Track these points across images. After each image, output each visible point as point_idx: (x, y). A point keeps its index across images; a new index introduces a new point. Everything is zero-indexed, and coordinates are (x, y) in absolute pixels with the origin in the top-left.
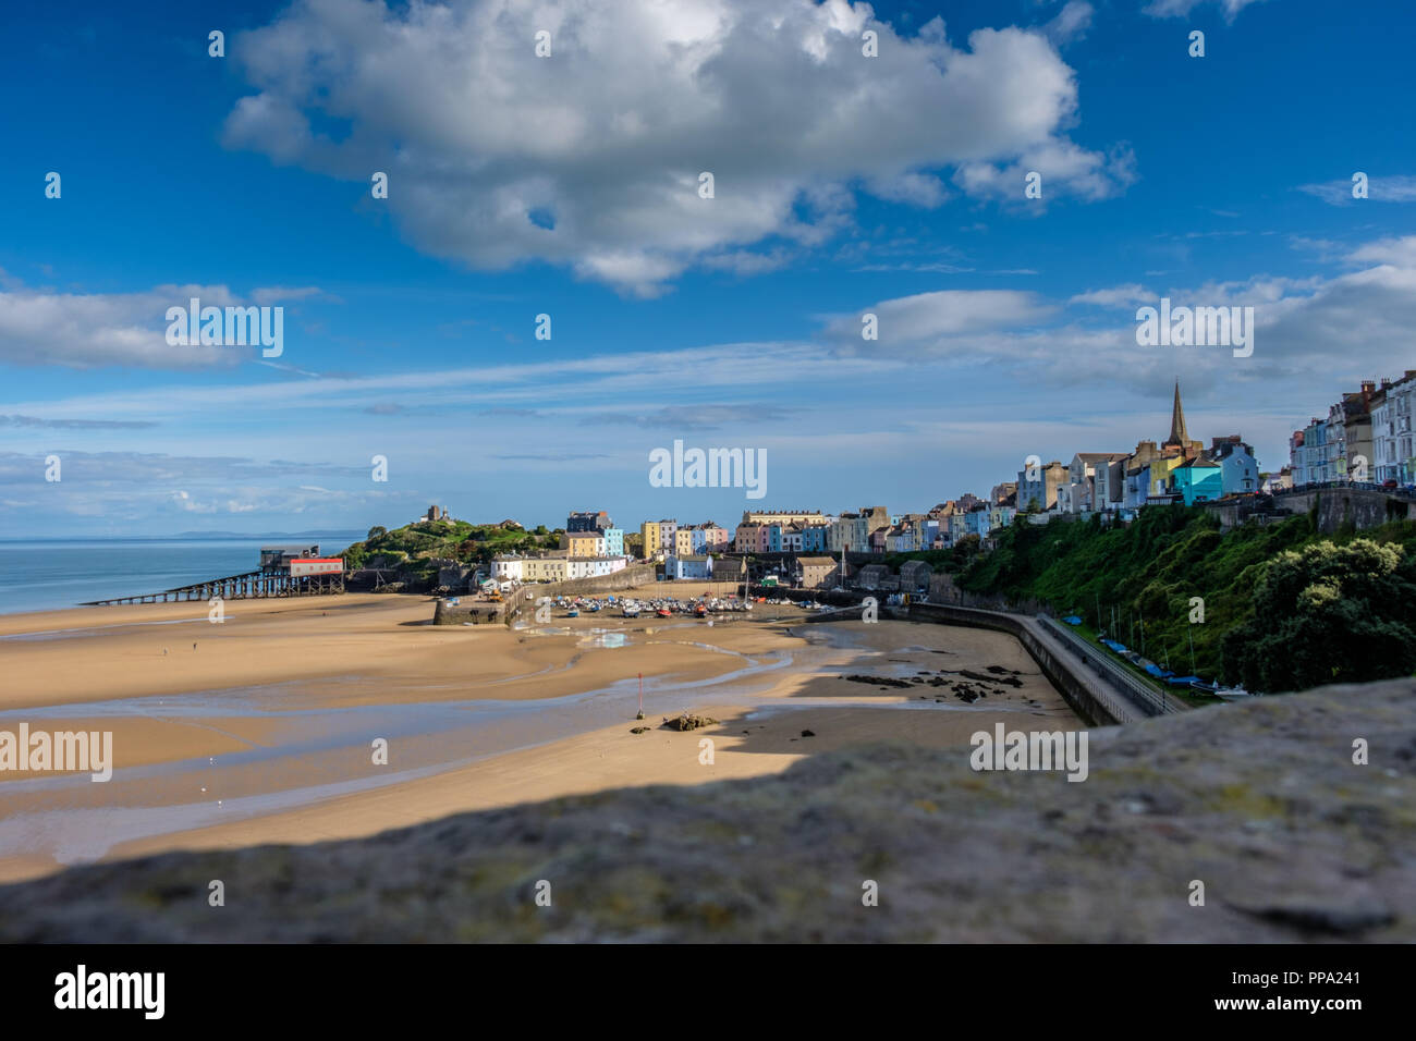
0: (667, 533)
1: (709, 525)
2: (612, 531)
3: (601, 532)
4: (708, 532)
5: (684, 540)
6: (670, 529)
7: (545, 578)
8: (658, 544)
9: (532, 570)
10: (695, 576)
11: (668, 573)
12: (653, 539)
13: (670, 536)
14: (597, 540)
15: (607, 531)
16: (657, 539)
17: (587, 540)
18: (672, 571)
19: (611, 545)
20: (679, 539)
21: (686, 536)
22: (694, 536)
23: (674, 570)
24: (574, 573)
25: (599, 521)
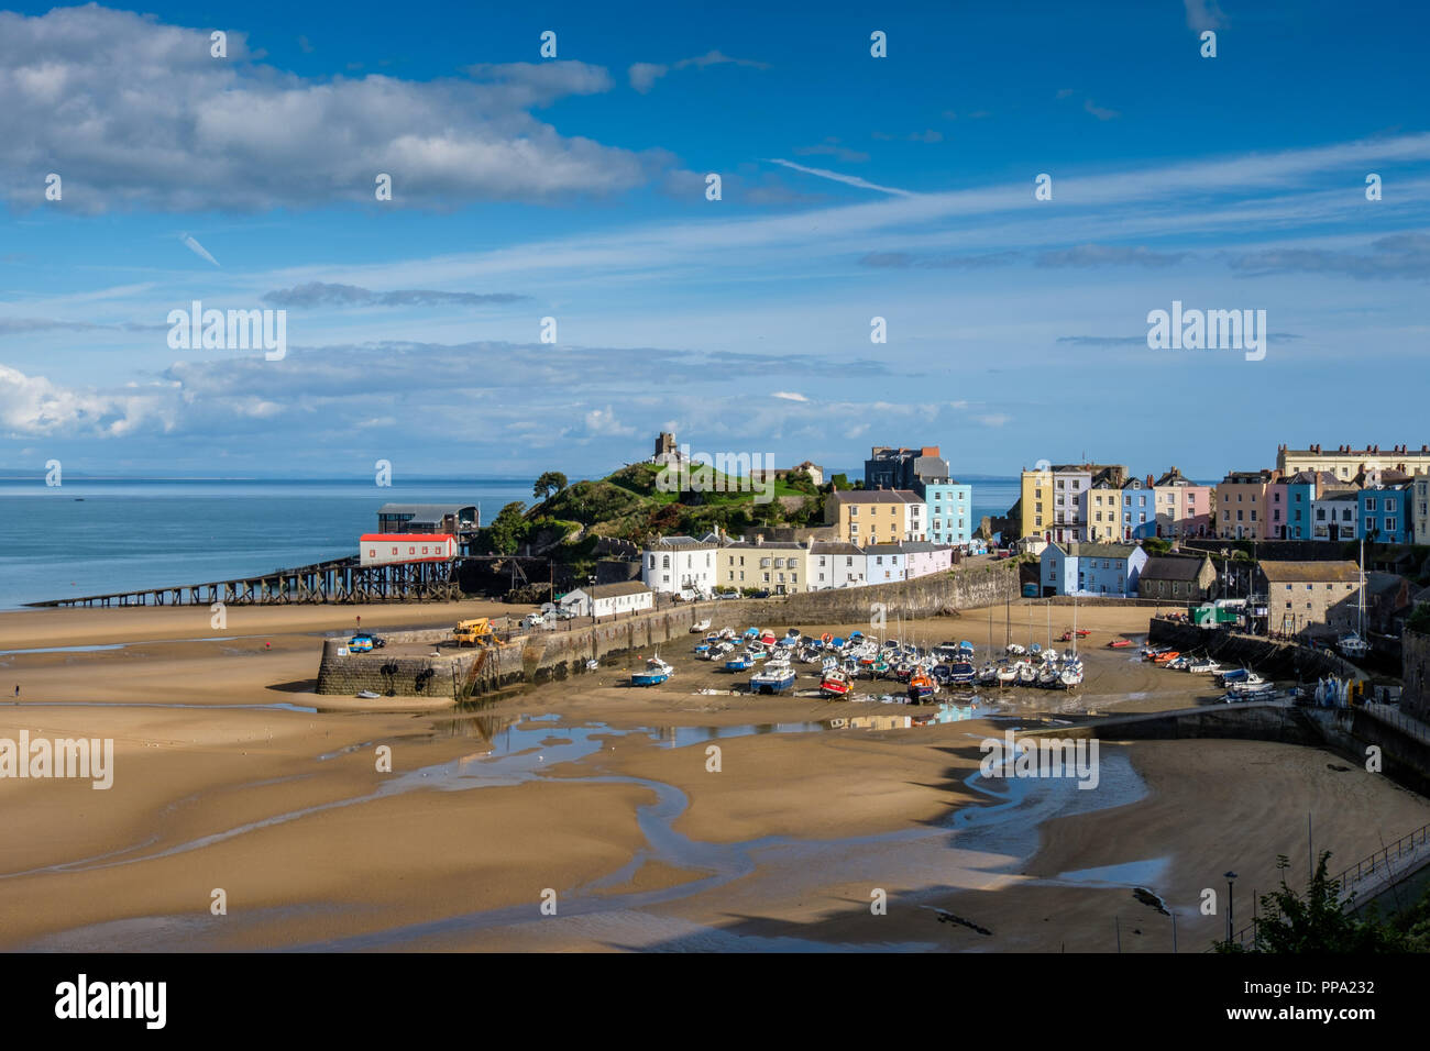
0: (1069, 493)
1: (1169, 479)
2: (943, 489)
3: (920, 493)
4: (1161, 493)
5: (1106, 509)
6: (1076, 485)
7: (761, 586)
8: (1048, 518)
9: (737, 568)
10: (1103, 589)
11: (1045, 582)
12: (1039, 506)
13: (1076, 501)
14: (908, 507)
15: (930, 490)
16: (1047, 507)
17: (883, 508)
18: (1053, 577)
19: (942, 519)
20: (1094, 506)
21: (1111, 500)
22: (1129, 498)
23: (1058, 575)
24: (822, 576)
25: (919, 468)
